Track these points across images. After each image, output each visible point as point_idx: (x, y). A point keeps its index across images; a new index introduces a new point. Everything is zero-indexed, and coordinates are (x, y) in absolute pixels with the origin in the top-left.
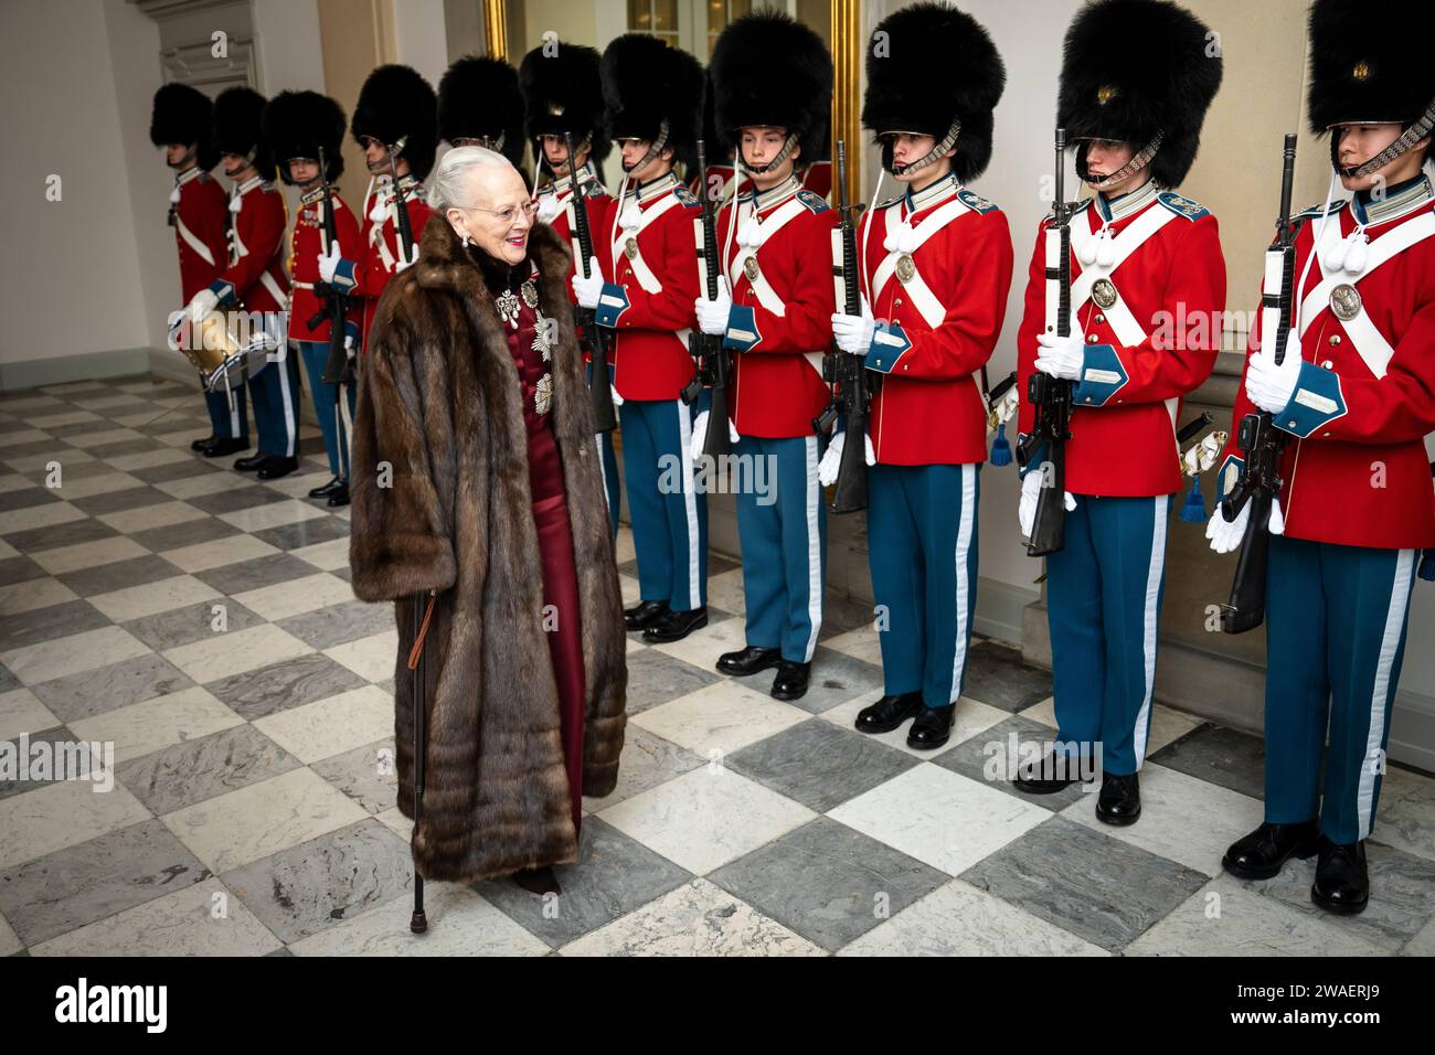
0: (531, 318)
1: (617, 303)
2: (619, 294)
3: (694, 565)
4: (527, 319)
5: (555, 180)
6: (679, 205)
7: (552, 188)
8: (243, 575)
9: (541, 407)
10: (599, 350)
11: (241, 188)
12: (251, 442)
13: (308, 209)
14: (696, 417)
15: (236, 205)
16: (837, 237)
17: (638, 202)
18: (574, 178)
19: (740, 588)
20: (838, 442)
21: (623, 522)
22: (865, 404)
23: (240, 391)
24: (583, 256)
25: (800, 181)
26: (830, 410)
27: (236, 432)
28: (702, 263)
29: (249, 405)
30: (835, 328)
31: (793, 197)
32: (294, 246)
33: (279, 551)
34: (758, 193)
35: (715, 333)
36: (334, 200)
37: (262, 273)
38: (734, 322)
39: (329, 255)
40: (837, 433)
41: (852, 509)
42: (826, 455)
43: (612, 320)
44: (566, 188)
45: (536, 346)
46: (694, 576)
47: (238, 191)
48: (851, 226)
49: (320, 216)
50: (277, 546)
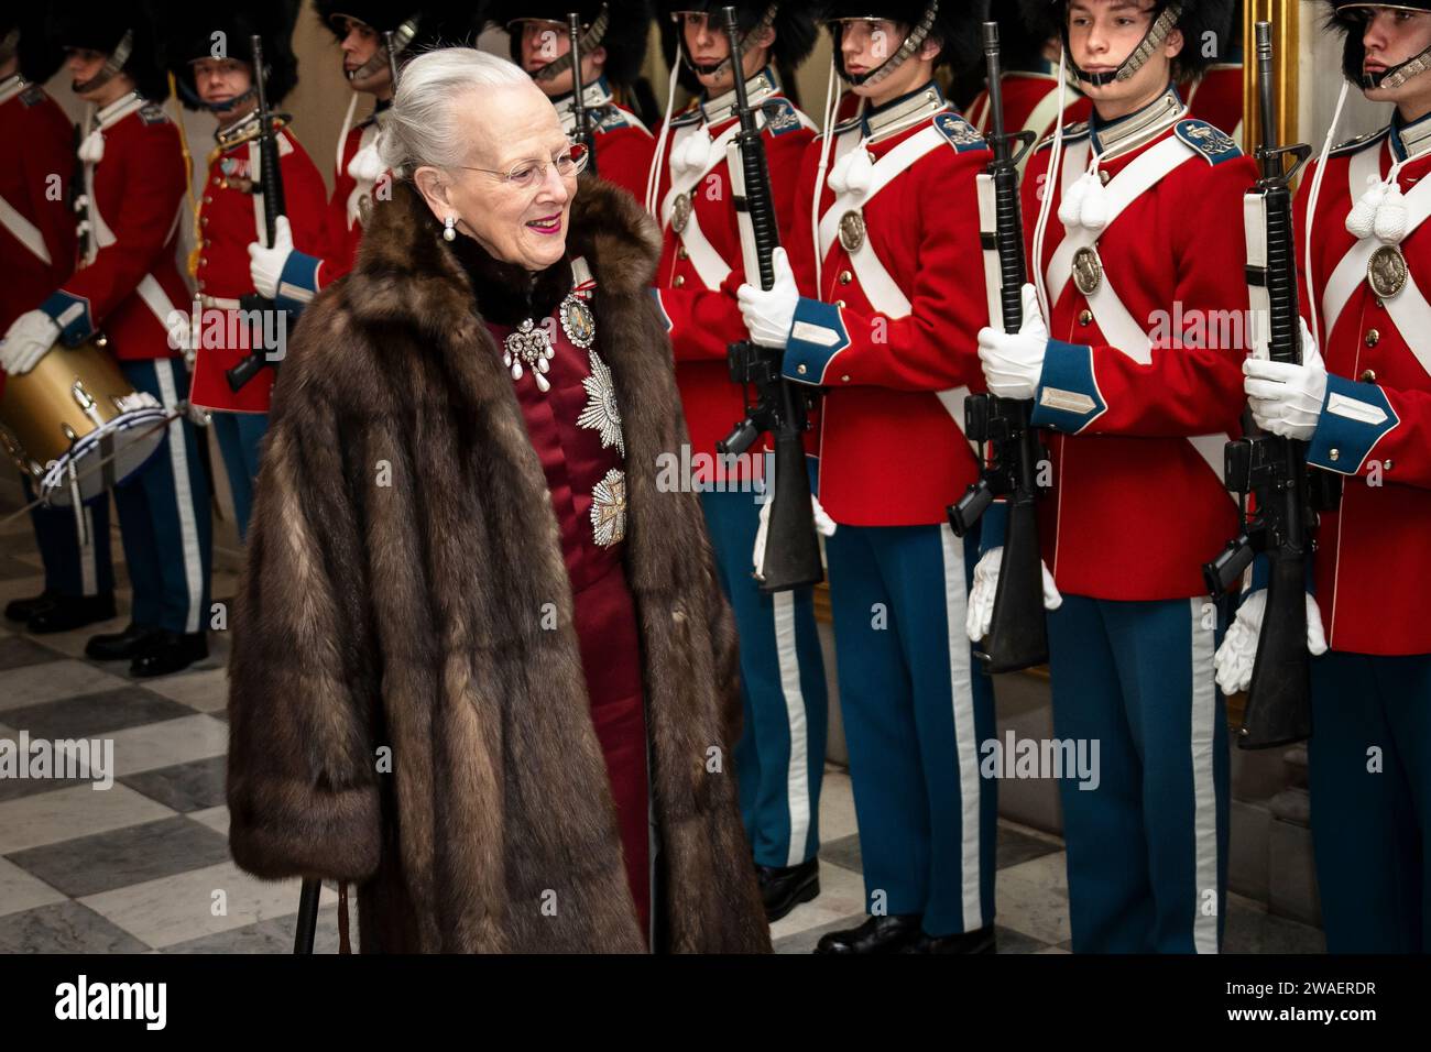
0: (582, 368)
1: (825, 337)
2: (828, 321)
3: (970, 847)
4: (567, 370)
5: (707, 99)
6: (945, 148)
7: (697, 116)
8: (103, 859)
9: (605, 532)
10: (789, 430)
11: (101, 115)
12: (118, 607)
13: (229, 157)
14: (978, 560)
15: (92, 148)
16: (1255, 209)
17: (865, 141)
18: (742, 97)
19: (1057, 891)
20: (1252, 610)
21: (834, 763)
22: (1307, 533)
23: (96, 505)
24: (759, 246)
25: (1183, 101)
26: (1237, 547)
27: (89, 584)
28: (992, 260)
29: (116, 533)
30: (1251, 387)
31: (1170, 133)
32: (202, 226)
33: (171, 813)
34: (1100, 124)
35: (1016, 397)
36: (280, 138)
37: (140, 279)
38: (1054, 374)
39: (271, 245)
40: (1250, 591)
41: (1279, 739)
42: (1231, 634)
43: (814, 372)
44: (726, 116)
45: (587, 420)
46: (970, 868)
47: (96, 122)
48: (1284, 187)
49: (254, 168)
50: (169, 805)
